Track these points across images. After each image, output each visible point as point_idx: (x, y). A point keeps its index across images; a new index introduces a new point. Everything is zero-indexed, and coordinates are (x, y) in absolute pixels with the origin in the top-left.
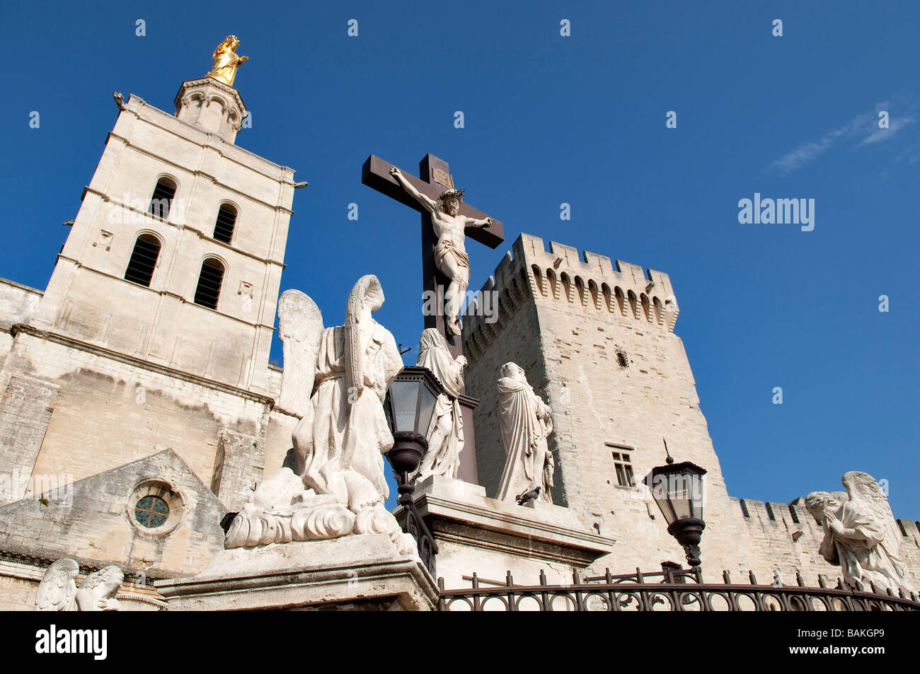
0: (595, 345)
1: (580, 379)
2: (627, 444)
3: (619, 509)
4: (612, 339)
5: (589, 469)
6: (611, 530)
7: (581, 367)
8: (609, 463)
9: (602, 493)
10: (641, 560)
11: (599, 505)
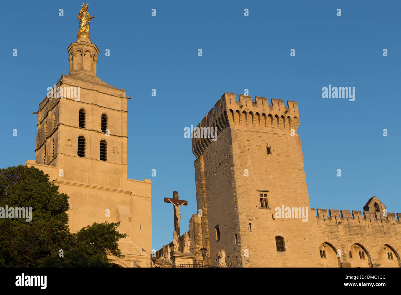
0: (256, 145)
1: (249, 162)
2: (267, 190)
3: (260, 217)
4: (265, 141)
5: (249, 202)
6: (256, 225)
7: (249, 157)
8: (258, 198)
9: (253, 211)
10: (267, 236)
11: (252, 216)
